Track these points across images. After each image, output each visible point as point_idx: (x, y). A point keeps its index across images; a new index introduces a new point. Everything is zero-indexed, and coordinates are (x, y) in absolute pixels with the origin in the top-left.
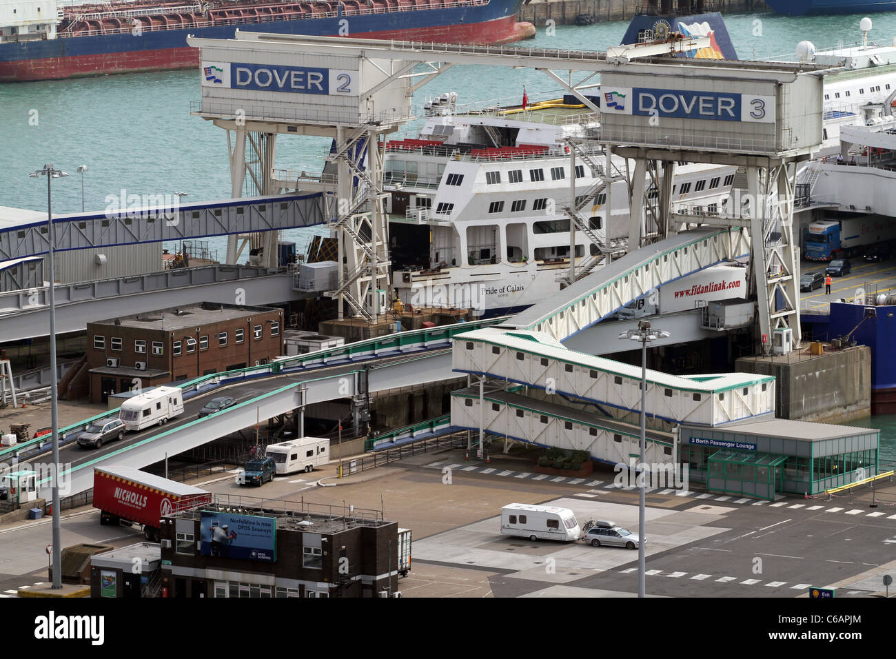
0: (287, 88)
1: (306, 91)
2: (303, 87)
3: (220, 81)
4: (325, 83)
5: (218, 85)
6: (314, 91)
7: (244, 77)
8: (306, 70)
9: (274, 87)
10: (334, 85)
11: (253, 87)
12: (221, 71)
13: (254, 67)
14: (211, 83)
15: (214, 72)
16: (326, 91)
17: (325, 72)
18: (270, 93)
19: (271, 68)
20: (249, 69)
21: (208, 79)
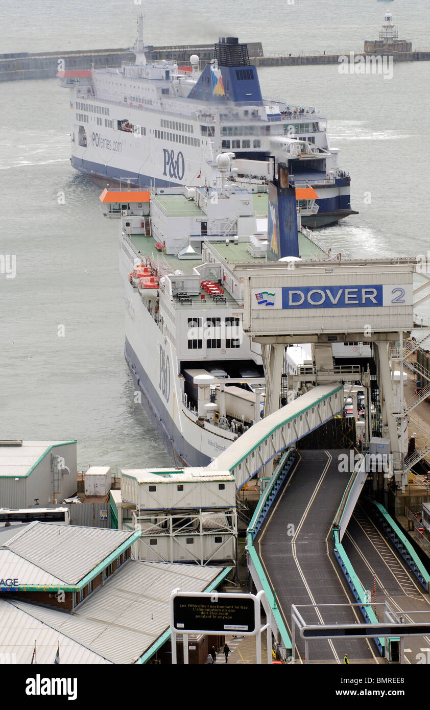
0: (341, 304)
1: (360, 305)
2: (357, 302)
3: (272, 304)
4: (379, 298)
5: (270, 307)
6: (368, 303)
7: (296, 298)
8: (360, 288)
9: (328, 304)
10: (387, 298)
11: (306, 305)
12: (274, 295)
13: (306, 290)
14: (263, 306)
15: (265, 297)
16: (380, 303)
17: (379, 288)
18: (323, 310)
19: (324, 289)
20: (301, 291)
21: (259, 303)
